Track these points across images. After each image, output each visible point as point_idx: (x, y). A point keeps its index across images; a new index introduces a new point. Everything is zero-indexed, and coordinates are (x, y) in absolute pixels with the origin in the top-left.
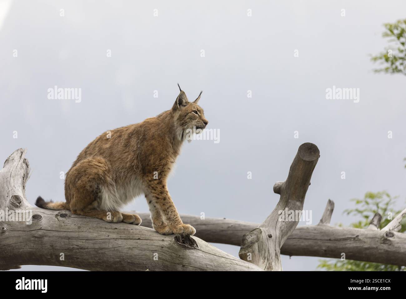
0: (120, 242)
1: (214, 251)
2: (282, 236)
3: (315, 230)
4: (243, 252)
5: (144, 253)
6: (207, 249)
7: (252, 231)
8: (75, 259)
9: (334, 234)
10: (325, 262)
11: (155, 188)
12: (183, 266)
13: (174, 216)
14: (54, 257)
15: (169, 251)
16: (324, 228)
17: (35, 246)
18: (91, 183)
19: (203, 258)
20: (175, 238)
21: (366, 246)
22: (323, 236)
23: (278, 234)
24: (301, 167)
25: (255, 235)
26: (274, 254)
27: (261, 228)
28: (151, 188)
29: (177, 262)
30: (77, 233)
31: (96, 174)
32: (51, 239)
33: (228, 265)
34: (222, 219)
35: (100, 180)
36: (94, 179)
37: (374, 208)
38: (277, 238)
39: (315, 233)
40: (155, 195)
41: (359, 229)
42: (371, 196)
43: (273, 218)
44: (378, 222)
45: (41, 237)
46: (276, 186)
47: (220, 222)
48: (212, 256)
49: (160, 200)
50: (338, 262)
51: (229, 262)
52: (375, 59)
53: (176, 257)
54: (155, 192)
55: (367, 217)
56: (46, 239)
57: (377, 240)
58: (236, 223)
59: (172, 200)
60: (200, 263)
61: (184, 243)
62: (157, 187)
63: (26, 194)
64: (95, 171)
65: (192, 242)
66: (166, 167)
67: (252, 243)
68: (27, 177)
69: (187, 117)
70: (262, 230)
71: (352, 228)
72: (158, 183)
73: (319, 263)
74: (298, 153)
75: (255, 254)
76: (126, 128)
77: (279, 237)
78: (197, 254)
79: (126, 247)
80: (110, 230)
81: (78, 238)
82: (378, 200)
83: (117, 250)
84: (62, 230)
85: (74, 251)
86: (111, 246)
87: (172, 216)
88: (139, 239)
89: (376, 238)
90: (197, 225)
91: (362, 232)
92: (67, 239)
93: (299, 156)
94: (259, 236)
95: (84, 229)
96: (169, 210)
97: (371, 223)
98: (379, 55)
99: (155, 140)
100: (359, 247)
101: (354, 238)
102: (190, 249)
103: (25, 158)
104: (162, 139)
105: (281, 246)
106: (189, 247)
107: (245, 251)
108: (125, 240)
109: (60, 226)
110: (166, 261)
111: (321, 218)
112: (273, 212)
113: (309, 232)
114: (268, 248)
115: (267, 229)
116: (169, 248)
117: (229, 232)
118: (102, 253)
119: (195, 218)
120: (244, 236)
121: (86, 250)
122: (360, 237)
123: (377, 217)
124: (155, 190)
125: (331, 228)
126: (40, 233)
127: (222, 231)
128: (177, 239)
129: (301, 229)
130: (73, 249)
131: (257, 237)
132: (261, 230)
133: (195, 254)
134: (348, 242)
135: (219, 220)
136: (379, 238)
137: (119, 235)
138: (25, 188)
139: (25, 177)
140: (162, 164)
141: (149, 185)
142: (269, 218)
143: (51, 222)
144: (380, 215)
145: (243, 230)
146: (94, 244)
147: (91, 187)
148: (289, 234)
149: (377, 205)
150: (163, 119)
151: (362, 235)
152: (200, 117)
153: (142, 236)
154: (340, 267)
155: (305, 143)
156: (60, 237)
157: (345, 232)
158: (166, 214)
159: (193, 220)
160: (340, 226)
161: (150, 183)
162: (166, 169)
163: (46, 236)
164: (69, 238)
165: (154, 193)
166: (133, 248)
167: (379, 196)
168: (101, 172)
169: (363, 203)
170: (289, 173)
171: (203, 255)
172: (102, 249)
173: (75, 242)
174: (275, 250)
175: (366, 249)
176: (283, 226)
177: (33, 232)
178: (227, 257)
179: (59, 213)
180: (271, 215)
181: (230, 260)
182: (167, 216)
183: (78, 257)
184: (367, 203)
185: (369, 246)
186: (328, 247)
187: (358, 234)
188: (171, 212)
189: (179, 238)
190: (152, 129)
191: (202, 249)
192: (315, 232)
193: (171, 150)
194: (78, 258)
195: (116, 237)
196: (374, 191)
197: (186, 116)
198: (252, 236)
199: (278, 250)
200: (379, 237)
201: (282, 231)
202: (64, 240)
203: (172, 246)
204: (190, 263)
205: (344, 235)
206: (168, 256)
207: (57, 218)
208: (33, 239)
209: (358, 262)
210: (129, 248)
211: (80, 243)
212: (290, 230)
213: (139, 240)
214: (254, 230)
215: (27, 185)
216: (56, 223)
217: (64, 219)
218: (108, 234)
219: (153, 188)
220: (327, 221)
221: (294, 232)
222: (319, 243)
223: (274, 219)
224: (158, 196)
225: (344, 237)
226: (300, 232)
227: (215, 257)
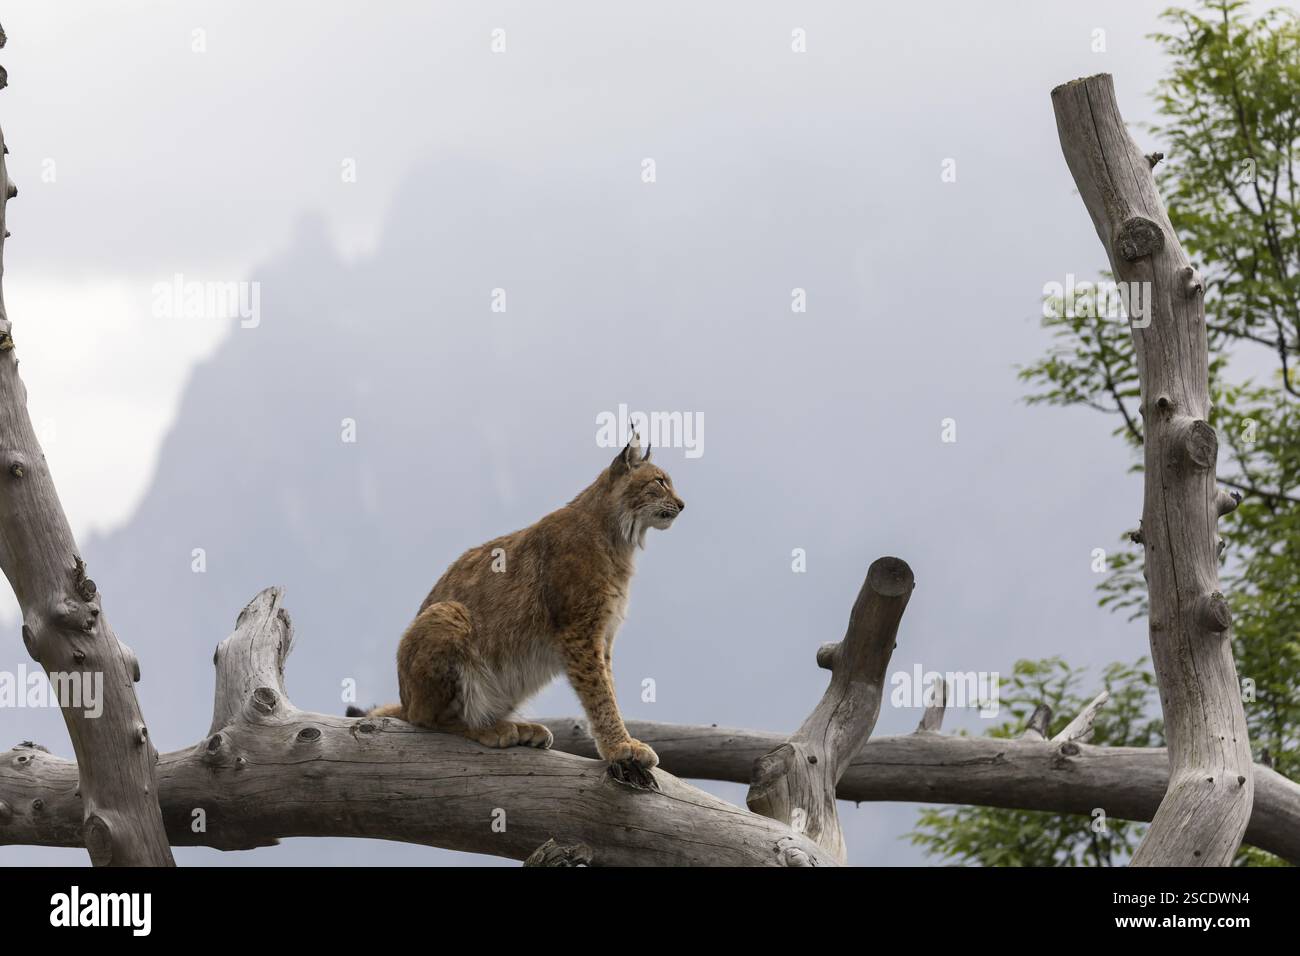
0: (490, 782)
1: (692, 797)
2: (838, 759)
3: (909, 744)
4: (756, 796)
5: (542, 804)
6: (679, 791)
7: (774, 749)
8: (395, 821)
9: (949, 752)
10: (933, 811)
11: (578, 657)
12: (628, 830)
13: (612, 722)
14: (349, 818)
15: (597, 797)
16: (929, 740)
17: (307, 795)
18: (437, 663)
19: (670, 812)
20: (608, 770)
21: (1020, 775)
22: (926, 756)
23: (829, 755)
24: (875, 609)
25: (781, 758)
26: (823, 799)
27: (793, 744)
28: (569, 655)
29: (615, 820)
30: (398, 765)
31: (446, 642)
32: (342, 780)
33: (724, 824)
34: (709, 726)
35: (455, 654)
36: (443, 652)
37: (1036, 694)
38: (829, 764)
39: (908, 751)
40: (575, 671)
41: (1004, 740)
42: (1028, 669)
43: (819, 721)
44: (1043, 723)
45: (320, 777)
46: (822, 651)
47: (705, 733)
48: (688, 808)
49: (585, 684)
50: (961, 811)
51: (726, 819)
52: (1028, 374)
53: (612, 810)
54: (576, 665)
55: (1019, 714)
56: (331, 780)
57: (1043, 761)
58: (741, 734)
59: (611, 688)
60: (663, 823)
61: (627, 779)
62: (581, 655)
63: (285, 684)
64: (446, 637)
65: (645, 778)
66: (603, 608)
67: (775, 776)
68: (286, 648)
69: (646, 490)
70: (795, 747)
71: (988, 738)
72: (585, 647)
73: (920, 816)
74: (867, 580)
75: (781, 800)
76: (507, 538)
77: (832, 762)
78: (657, 803)
79: (503, 793)
80: (468, 758)
81: (400, 777)
82: (1043, 677)
83: (484, 799)
84: (364, 760)
85: (393, 804)
86: (470, 791)
87: (608, 723)
88: (531, 774)
89: (1041, 757)
90: (656, 740)
91: (1010, 746)
92: (376, 779)
93: (870, 585)
94: (788, 760)
95: (413, 756)
96: (602, 709)
97: (1030, 726)
98: (1036, 367)
99: (574, 552)
100: (1007, 777)
101: (994, 760)
102: (641, 792)
103: (282, 608)
104: (589, 549)
105: (837, 781)
106: (639, 788)
107: (760, 794)
108: (502, 778)
109: (361, 751)
110: (591, 819)
111: (920, 719)
112: (817, 709)
113: (896, 750)
114: (810, 786)
115: (805, 745)
116: (595, 792)
117: (724, 755)
118: (452, 807)
119: (649, 725)
120: (757, 760)
121: (418, 801)
122: (1005, 757)
123: (1042, 713)
124: (577, 661)
125: (944, 738)
126: (319, 767)
127: (710, 752)
128: (613, 773)
129: (879, 744)
130: (390, 799)
131: (785, 763)
132: (792, 747)
133: (653, 804)
134: (982, 768)
135: (701, 729)
136: (1047, 758)
137: (488, 767)
138: (284, 672)
139: (283, 648)
140: (595, 602)
141: (567, 650)
142: (810, 722)
143: (342, 744)
144: (1047, 708)
145: (754, 749)
146: (434, 787)
147: (437, 671)
148: (853, 754)
149: (1041, 686)
150: (585, 504)
151: (1011, 752)
152: (670, 493)
153: (537, 768)
154: (964, 823)
155: (882, 559)
156: (361, 775)
157: (974, 747)
158: (594, 717)
159: (647, 729)
160: (963, 734)
161: (567, 645)
162: (603, 614)
163: (330, 774)
164: (381, 777)
165: (574, 667)
166: (519, 793)
167: (1045, 667)
168: (457, 640)
169: (1012, 685)
170: (850, 623)
171: (670, 805)
172: (452, 798)
173: (394, 786)
174: (825, 790)
175: (1021, 781)
176: (840, 739)
177: (304, 766)
178: (721, 807)
179: (358, 724)
180: (813, 715)
181: (728, 814)
182: (596, 721)
183: (403, 817)
184: (1020, 684)
185: (1025, 775)
186: (940, 779)
187: (1002, 751)
188: (607, 714)
189: (617, 770)
190: (563, 532)
191: (667, 792)
192: (909, 748)
193: (610, 569)
194: (402, 819)
195: (481, 772)
196: (1035, 658)
197: (643, 487)
198: (772, 761)
199: (831, 790)
200: (1047, 755)
201: (838, 748)
202: (368, 781)
203: (602, 787)
204: (641, 824)
205: (973, 753)
206: (593, 809)
207: (354, 735)
208: (303, 780)
209: (1004, 811)
210: (511, 795)
211: (404, 787)
212: (854, 746)
213: (530, 777)
214: (779, 748)
215: (287, 664)
216: (353, 744)
217: (368, 736)
218: (464, 765)
219: (573, 655)
220: (934, 725)
221: (866, 751)
222: (919, 771)
223: (820, 724)
224: (581, 675)
225: (973, 758)
226: (878, 749)
227: (696, 807)
